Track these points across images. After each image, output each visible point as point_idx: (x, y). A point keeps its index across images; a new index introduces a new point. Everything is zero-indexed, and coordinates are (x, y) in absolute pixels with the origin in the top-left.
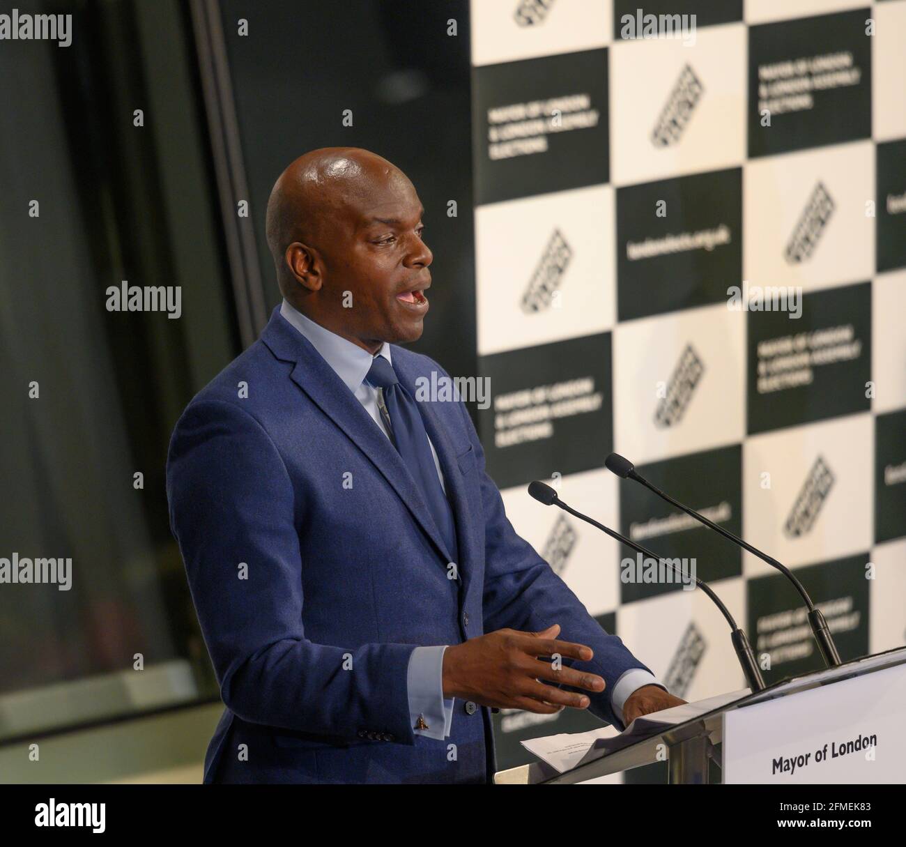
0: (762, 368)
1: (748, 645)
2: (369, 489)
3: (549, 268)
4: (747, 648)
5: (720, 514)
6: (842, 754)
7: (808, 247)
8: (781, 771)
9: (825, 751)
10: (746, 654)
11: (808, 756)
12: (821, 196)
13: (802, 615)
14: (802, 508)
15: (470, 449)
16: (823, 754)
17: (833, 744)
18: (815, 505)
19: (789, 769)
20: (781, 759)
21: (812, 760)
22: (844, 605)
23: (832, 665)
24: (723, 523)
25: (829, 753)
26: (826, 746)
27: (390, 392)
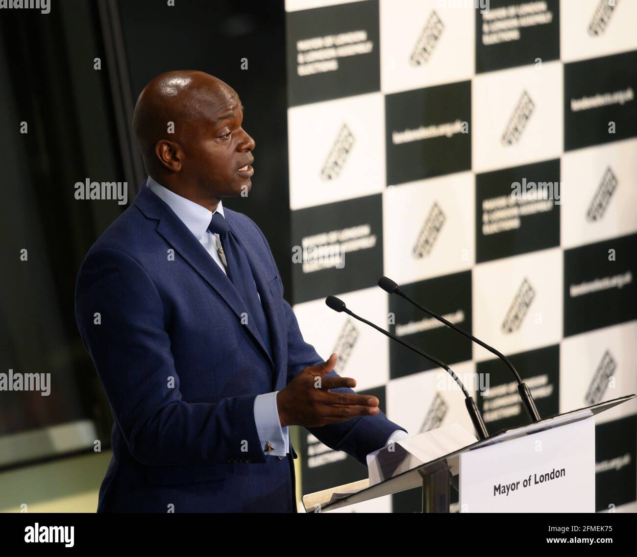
0: (486, 218)
1: (477, 408)
2: (212, 307)
3: (339, 150)
4: (476, 409)
5: (456, 318)
6: (541, 482)
7: (517, 134)
8: (500, 494)
9: (530, 480)
10: (475, 413)
11: (518, 483)
12: (526, 99)
13: (514, 387)
14: (513, 313)
15: (276, 278)
16: (528, 482)
17: (535, 475)
18: (522, 311)
19: (505, 492)
20: (500, 485)
21: (521, 486)
22: (542, 380)
23: (535, 421)
24: (459, 324)
25: (533, 481)
26: (530, 476)
27: (225, 237)
